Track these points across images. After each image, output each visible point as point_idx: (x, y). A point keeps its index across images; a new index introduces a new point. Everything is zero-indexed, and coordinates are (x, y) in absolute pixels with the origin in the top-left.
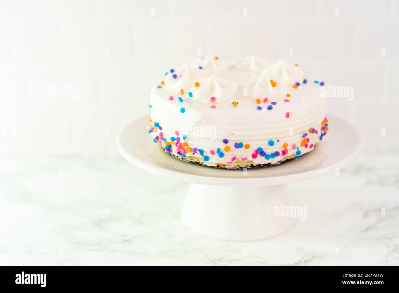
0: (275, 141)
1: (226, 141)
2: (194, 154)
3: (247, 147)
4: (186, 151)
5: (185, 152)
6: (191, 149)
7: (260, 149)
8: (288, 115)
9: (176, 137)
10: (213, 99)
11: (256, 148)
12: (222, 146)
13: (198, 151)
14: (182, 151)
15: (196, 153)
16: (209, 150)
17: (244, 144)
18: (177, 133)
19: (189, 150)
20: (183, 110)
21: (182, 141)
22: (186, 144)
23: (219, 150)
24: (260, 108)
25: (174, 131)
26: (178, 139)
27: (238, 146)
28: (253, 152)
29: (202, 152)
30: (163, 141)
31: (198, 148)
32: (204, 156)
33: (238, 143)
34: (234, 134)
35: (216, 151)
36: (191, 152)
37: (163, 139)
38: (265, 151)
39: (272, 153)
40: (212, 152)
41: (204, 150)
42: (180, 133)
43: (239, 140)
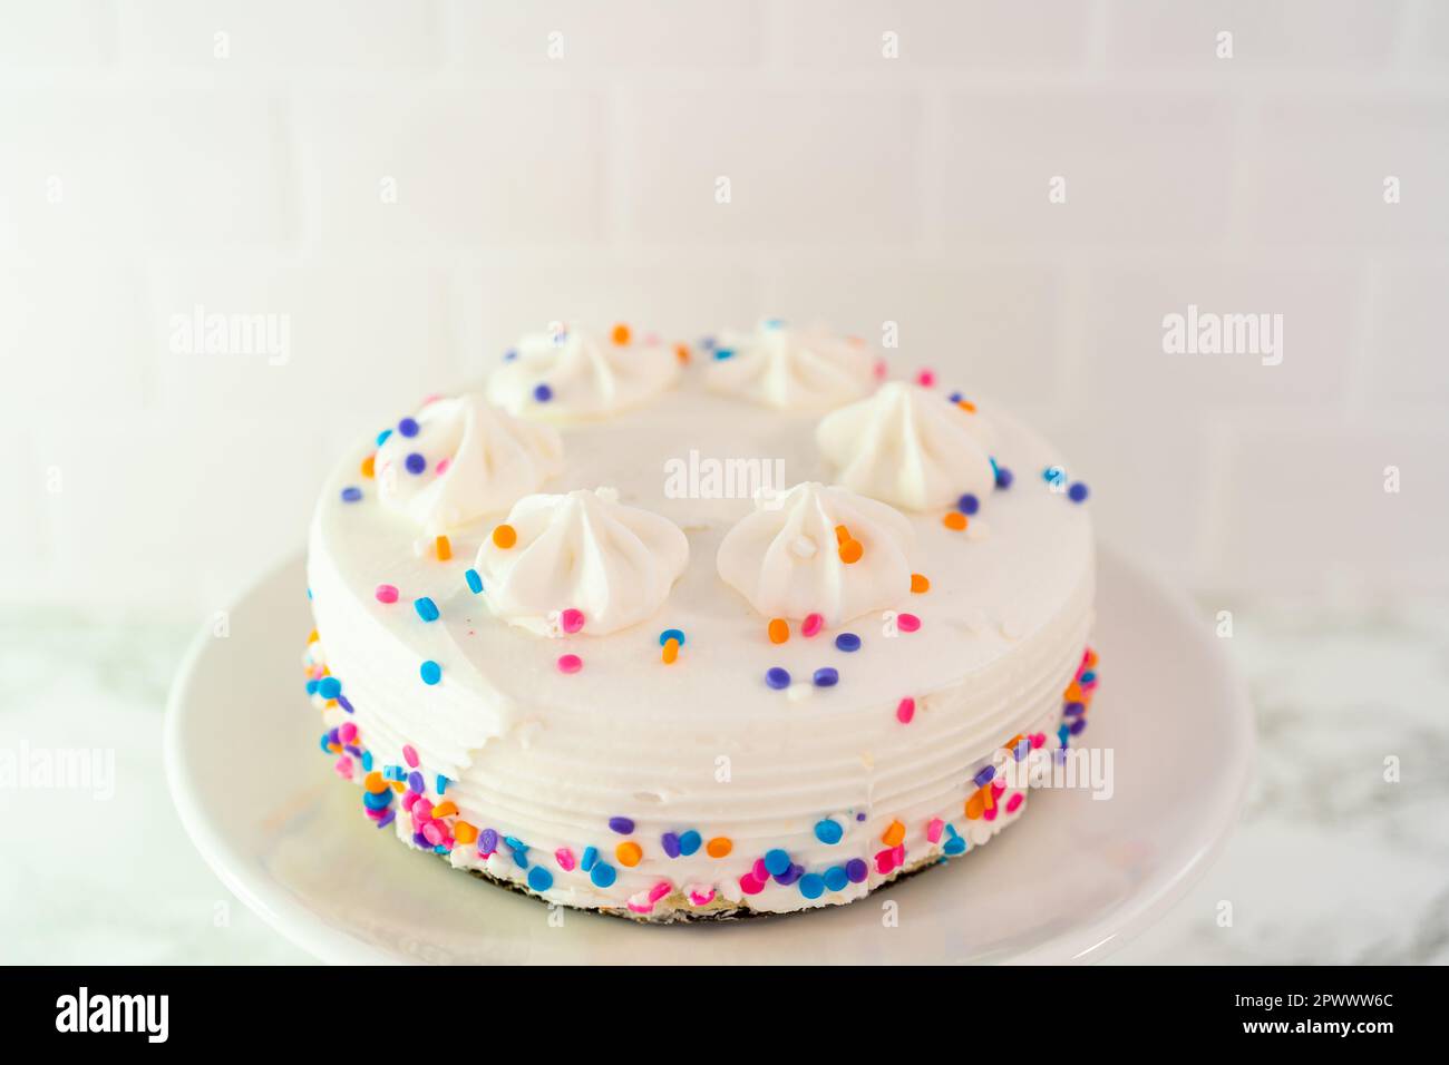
0: (846, 822)
1: (623, 826)
2: (486, 857)
3: (721, 849)
4: (452, 833)
5: (449, 840)
6: (474, 830)
7: (777, 856)
8: (906, 711)
9: (408, 770)
10: (573, 619)
11: (761, 851)
12: (609, 844)
13: (500, 848)
14: (433, 833)
15: (492, 856)
16: (552, 849)
17: (706, 837)
18: (412, 757)
19: (466, 834)
20: (431, 673)
21: (432, 793)
22: (451, 808)
23: (593, 854)
24: (779, 678)
25: (401, 745)
26: (417, 780)
27: (679, 844)
28: (748, 868)
29: (519, 854)
30: (356, 762)
31: (503, 832)
32: (531, 867)
33: (681, 832)
34: (656, 798)
35: (580, 855)
36: (472, 841)
37: (357, 753)
38: (798, 862)
39: (834, 868)
40: (566, 860)
41: (527, 842)
42: (422, 759)
43: (681, 821)
